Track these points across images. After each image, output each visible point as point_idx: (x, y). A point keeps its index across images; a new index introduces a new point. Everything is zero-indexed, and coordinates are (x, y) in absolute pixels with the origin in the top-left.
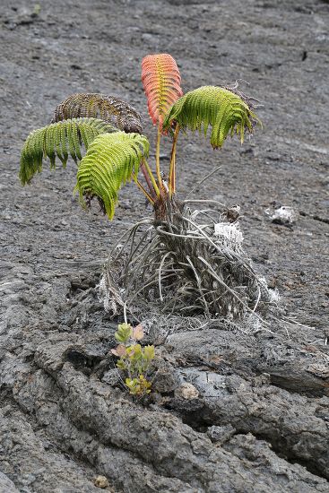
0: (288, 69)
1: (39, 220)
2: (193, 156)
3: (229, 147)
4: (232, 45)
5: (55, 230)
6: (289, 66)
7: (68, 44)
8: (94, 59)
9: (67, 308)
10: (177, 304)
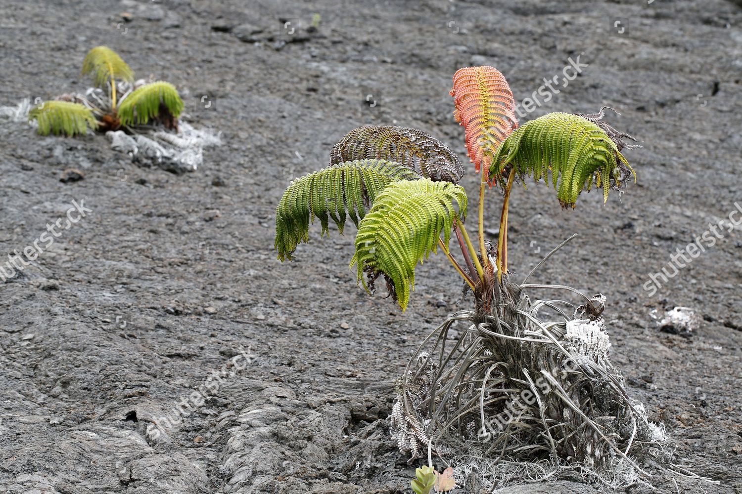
0: (690, 108)
1: (308, 321)
2: (542, 233)
3: (597, 220)
4: (607, 72)
5: (330, 336)
6: (691, 103)
7: (360, 71)
8: (399, 91)
9: (344, 448)
10: (510, 443)
